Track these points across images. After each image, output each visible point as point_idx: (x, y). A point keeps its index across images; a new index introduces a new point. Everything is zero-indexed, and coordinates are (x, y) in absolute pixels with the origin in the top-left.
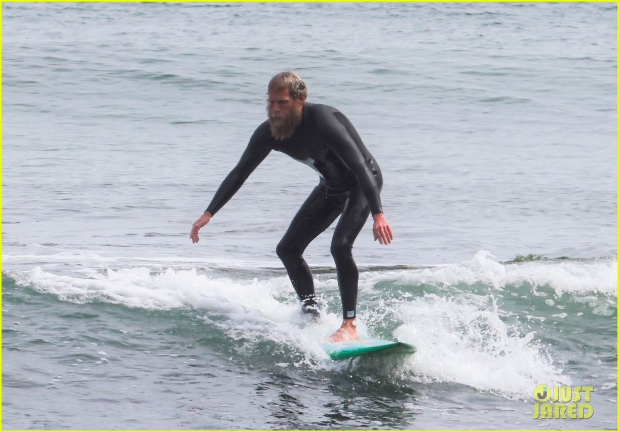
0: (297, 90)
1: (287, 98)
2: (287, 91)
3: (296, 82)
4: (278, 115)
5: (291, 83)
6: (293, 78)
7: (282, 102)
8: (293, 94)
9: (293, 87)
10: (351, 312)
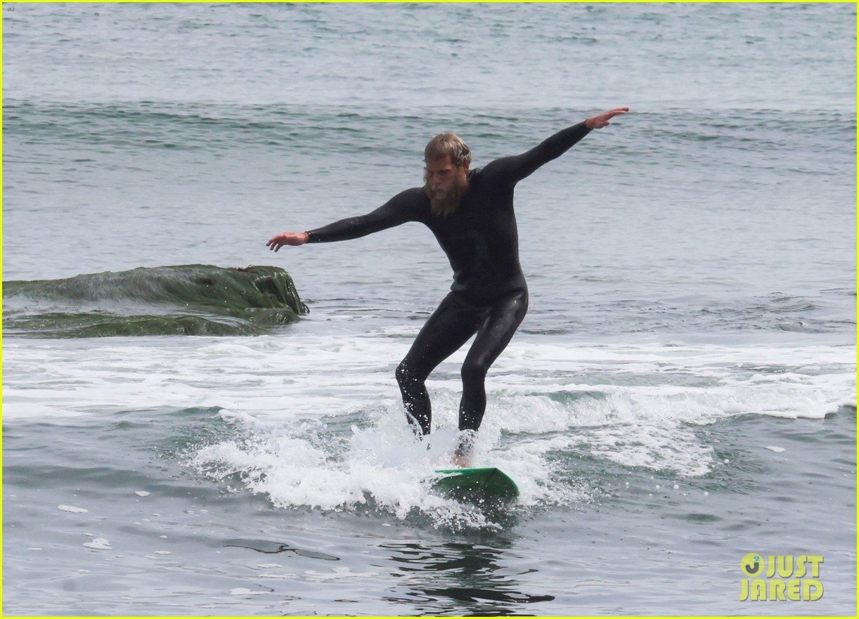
0: (460, 155)
1: (449, 167)
2: (449, 158)
3: (458, 146)
4: (439, 187)
5: (452, 148)
6: (454, 142)
7: (442, 172)
8: (455, 161)
9: (456, 153)
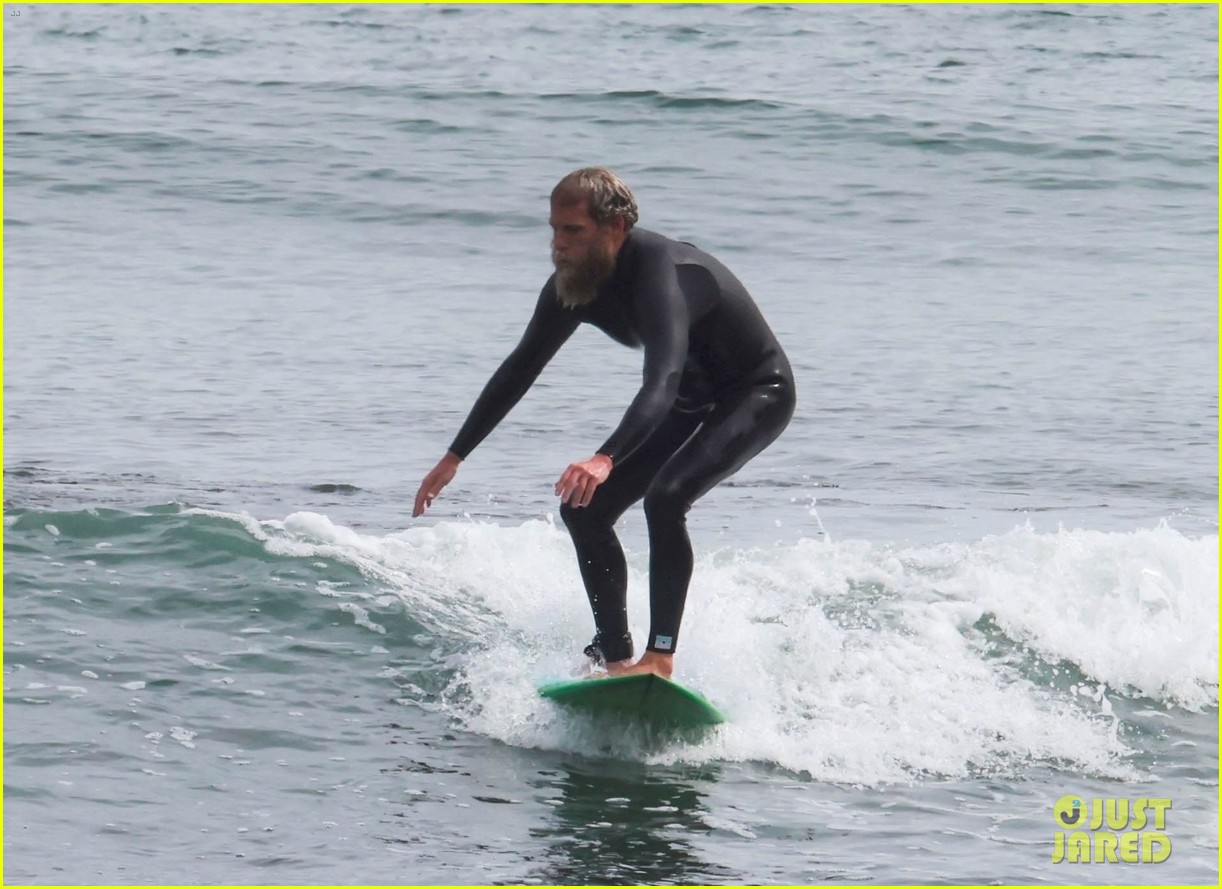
0: (607, 205)
1: (582, 222)
2: (583, 206)
5: (593, 190)
6: (600, 181)
8: (595, 213)
9: (597, 198)
10: (664, 638)
